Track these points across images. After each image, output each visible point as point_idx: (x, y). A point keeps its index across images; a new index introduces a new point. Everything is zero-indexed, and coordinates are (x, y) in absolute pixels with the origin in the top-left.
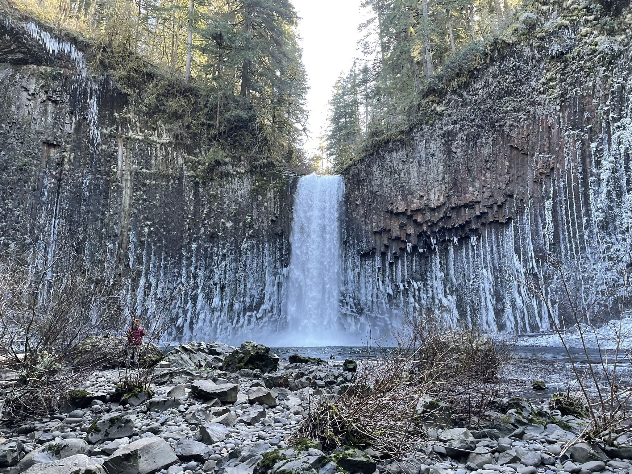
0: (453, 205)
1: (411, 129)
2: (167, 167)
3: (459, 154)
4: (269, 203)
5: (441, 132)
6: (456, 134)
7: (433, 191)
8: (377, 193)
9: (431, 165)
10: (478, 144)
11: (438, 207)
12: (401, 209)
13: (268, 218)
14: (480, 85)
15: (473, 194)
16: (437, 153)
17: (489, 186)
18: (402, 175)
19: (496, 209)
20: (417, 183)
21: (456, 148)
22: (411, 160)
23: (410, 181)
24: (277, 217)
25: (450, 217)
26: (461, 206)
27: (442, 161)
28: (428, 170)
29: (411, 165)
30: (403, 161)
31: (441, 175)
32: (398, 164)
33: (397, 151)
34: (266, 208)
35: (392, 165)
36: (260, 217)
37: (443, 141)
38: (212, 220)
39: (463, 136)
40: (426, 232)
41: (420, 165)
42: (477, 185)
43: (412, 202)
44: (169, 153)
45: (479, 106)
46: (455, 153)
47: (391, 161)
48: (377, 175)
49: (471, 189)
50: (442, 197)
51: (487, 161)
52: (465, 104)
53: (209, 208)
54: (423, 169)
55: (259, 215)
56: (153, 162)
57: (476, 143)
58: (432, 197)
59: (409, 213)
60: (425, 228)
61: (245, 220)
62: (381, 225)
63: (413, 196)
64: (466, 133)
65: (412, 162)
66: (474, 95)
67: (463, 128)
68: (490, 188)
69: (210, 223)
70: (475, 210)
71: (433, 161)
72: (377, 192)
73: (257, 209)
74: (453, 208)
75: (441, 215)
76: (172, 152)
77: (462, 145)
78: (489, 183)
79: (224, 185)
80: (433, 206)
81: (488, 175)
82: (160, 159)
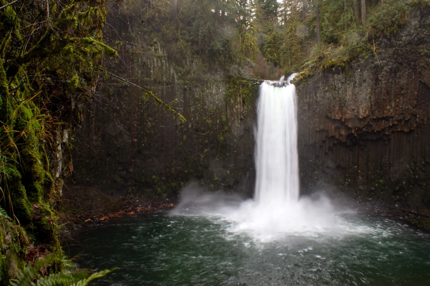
0: (375, 118)
1: (351, 61)
2: (162, 76)
3: (383, 82)
4: (239, 105)
5: (372, 65)
6: (383, 68)
7: (362, 106)
8: (321, 103)
9: (362, 88)
10: (398, 76)
11: (364, 118)
12: (338, 117)
13: (238, 117)
14: (404, 33)
15: (389, 111)
16: (368, 80)
17: (401, 106)
18: (340, 92)
19: (403, 122)
20: (351, 99)
21: (381, 77)
22: (348, 82)
23: (346, 97)
24: (245, 117)
25: (371, 125)
26: (380, 118)
27: (370, 85)
28: (360, 91)
29: (348, 86)
30: (342, 82)
31: (369, 95)
32: (338, 84)
33: (339, 74)
34: (237, 109)
35: (333, 83)
36: (233, 116)
37: (373, 72)
38: (197, 118)
39: (388, 69)
40: (354, 134)
41: (354, 87)
42: (393, 105)
43: (346, 113)
44: (163, 64)
45: (402, 49)
46: (381, 81)
47: (333, 80)
48: (322, 89)
49: (388, 107)
50: (368, 111)
51: (402, 89)
52: (391, 46)
53: (194, 108)
54: (357, 90)
55: (232, 115)
56: (152, 71)
57: (396, 75)
58: (361, 111)
59: (343, 120)
60: (353, 131)
61: (222, 118)
62: (322, 127)
63: (347, 108)
64: (390, 67)
65: (349, 84)
66: (399, 40)
67: (388, 64)
68: (402, 108)
69: (195, 120)
70: (389, 122)
71: (364, 85)
72: (320, 101)
73: (230, 110)
74: (373, 119)
75: (366, 124)
76: (166, 64)
77: (386, 76)
78: (401, 104)
79: (205, 90)
80: (361, 117)
81: (401, 99)
82: (156, 69)
